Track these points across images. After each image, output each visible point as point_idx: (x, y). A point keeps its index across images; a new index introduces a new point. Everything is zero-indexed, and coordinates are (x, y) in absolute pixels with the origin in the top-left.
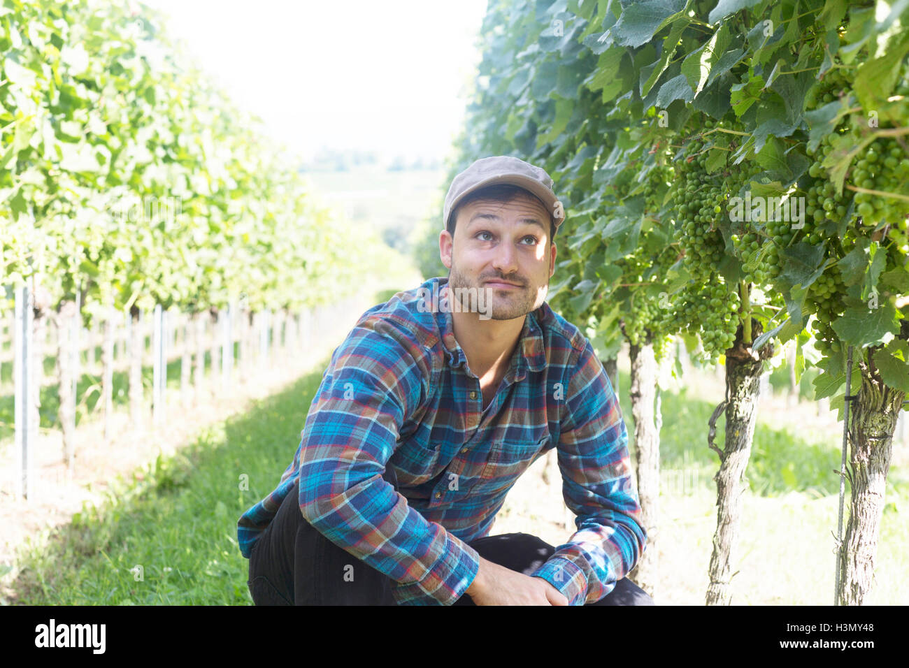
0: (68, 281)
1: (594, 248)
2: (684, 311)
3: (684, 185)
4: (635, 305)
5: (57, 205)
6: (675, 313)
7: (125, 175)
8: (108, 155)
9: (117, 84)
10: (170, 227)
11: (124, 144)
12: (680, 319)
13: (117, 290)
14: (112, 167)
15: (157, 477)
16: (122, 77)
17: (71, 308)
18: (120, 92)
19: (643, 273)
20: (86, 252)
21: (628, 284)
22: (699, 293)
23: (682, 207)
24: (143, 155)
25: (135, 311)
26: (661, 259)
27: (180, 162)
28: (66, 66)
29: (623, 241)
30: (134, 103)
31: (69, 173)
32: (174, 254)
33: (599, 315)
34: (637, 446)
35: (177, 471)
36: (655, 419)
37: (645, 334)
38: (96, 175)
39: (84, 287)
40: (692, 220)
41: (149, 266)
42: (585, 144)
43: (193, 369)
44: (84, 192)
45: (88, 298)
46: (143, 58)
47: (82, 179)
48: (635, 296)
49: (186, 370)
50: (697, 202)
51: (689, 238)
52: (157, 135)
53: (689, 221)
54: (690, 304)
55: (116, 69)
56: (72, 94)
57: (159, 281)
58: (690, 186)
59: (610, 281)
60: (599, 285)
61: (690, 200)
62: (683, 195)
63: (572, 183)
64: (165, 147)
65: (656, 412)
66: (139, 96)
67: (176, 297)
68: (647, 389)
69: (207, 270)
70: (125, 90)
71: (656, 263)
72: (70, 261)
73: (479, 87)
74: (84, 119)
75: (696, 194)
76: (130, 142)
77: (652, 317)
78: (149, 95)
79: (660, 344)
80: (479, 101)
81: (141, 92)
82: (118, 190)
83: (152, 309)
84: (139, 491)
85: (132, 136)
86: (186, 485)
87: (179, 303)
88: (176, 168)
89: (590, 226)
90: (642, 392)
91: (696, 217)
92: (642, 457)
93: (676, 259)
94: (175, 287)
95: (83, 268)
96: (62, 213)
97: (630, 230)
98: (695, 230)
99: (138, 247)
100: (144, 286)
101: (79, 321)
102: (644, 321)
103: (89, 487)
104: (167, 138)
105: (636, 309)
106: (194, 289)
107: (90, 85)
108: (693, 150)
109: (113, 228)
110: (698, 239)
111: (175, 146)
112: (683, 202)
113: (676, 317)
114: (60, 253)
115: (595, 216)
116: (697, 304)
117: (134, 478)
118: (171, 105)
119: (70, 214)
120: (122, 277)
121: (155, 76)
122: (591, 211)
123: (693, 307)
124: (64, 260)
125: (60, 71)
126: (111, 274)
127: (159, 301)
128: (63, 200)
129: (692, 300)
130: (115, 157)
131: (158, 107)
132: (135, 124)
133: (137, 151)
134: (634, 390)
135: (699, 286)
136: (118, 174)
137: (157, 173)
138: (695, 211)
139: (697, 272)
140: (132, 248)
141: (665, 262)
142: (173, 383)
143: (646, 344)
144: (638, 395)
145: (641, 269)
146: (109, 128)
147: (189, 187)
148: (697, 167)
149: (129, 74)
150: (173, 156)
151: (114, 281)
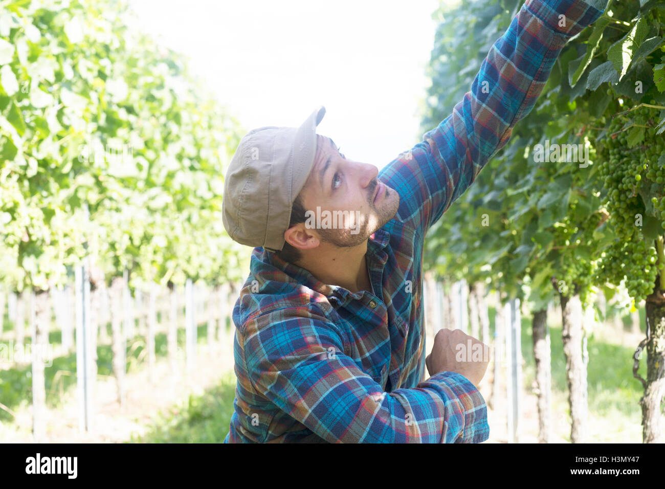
0: (117, 262)
1: (528, 220)
2: (610, 265)
3: (608, 160)
4: (565, 264)
5: (107, 203)
6: (603, 267)
7: (159, 179)
8: (145, 164)
9: (151, 109)
10: (195, 219)
11: (158, 157)
12: (608, 272)
13: (156, 269)
14: (149, 174)
15: (189, 411)
16: (155, 104)
17: (120, 283)
18: (153, 115)
19: (570, 238)
20: (131, 239)
21: (558, 247)
22: (622, 250)
23: (607, 178)
24: (174, 165)
25: (170, 285)
26: (585, 225)
27: (202, 170)
28: (111, 95)
29: (555, 211)
30: (165, 125)
31: (114, 177)
32: (199, 240)
33: (532, 275)
34: (568, 379)
35: (205, 407)
36: (583, 357)
37: (573, 287)
38: (136, 180)
39: (130, 266)
40: (617, 188)
41: (180, 250)
42: (517, 138)
43: (217, 328)
44: (127, 193)
45: (133, 275)
46: (171, 91)
47: (125, 182)
48: (565, 257)
49: (211, 330)
50: (620, 173)
51: (614, 203)
52: (183, 149)
53: (613, 189)
54: (615, 259)
55: (151, 98)
56: (115, 117)
57: (188, 261)
58: (613, 160)
59: (544, 245)
60: (534, 248)
61: (614, 172)
62: (608, 167)
63: (509, 167)
64: (191, 159)
65: (583, 351)
66: (168, 119)
67: (203, 274)
68: (575, 332)
69: (226, 252)
70: (157, 114)
71: (581, 228)
72: (117, 246)
73: (429, 105)
74: (126, 137)
75: (619, 167)
76: (162, 154)
77: (579, 273)
78: (177, 118)
79: (585, 294)
80: (429, 114)
81: (171, 116)
82: (153, 191)
83: (183, 283)
84: (174, 423)
85: (164, 149)
86: (211, 417)
87: (205, 279)
88: (200, 175)
89: (525, 202)
90: (571, 334)
91: (620, 186)
92: (573, 387)
93: (597, 225)
94: (201, 266)
95: (127, 251)
96: (110, 209)
97: (560, 202)
98: (619, 196)
99: (171, 235)
100: (177, 265)
101: (127, 293)
102: (572, 276)
103: (136, 420)
104: (192, 152)
105: (565, 267)
106: (216, 267)
107: (130, 110)
108: (614, 130)
109: (150, 220)
110: (622, 203)
111: (198, 159)
112: (608, 174)
113: (604, 270)
114: (110, 240)
115: (529, 193)
116: (621, 258)
117: (171, 413)
118: (194, 126)
119: (118, 210)
120: (159, 258)
121: (180, 103)
122: (525, 189)
123: (618, 261)
124: (113, 246)
125: (105, 99)
126: (150, 256)
127: (188, 276)
128: (111, 199)
129: (617, 255)
130: (151, 165)
131: (183, 128)
132: (166, 141)
133: (168, 161)
134: (565, 333)
135: (622, 244)
136: (154, 179)
137: (184, 179)
138: (618, 180)
139: (621, 231)
140: (167, 236)
141: (589, 227)
142: (202, 340)
143: (574, 295)
144: (568, 337)
145: (568, 234)
146: (146, 144)
147: (210, 189)
148: (619, 145)
149: (161, 102)
150: (197, 165)
151: (153, 262)
